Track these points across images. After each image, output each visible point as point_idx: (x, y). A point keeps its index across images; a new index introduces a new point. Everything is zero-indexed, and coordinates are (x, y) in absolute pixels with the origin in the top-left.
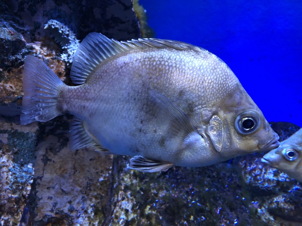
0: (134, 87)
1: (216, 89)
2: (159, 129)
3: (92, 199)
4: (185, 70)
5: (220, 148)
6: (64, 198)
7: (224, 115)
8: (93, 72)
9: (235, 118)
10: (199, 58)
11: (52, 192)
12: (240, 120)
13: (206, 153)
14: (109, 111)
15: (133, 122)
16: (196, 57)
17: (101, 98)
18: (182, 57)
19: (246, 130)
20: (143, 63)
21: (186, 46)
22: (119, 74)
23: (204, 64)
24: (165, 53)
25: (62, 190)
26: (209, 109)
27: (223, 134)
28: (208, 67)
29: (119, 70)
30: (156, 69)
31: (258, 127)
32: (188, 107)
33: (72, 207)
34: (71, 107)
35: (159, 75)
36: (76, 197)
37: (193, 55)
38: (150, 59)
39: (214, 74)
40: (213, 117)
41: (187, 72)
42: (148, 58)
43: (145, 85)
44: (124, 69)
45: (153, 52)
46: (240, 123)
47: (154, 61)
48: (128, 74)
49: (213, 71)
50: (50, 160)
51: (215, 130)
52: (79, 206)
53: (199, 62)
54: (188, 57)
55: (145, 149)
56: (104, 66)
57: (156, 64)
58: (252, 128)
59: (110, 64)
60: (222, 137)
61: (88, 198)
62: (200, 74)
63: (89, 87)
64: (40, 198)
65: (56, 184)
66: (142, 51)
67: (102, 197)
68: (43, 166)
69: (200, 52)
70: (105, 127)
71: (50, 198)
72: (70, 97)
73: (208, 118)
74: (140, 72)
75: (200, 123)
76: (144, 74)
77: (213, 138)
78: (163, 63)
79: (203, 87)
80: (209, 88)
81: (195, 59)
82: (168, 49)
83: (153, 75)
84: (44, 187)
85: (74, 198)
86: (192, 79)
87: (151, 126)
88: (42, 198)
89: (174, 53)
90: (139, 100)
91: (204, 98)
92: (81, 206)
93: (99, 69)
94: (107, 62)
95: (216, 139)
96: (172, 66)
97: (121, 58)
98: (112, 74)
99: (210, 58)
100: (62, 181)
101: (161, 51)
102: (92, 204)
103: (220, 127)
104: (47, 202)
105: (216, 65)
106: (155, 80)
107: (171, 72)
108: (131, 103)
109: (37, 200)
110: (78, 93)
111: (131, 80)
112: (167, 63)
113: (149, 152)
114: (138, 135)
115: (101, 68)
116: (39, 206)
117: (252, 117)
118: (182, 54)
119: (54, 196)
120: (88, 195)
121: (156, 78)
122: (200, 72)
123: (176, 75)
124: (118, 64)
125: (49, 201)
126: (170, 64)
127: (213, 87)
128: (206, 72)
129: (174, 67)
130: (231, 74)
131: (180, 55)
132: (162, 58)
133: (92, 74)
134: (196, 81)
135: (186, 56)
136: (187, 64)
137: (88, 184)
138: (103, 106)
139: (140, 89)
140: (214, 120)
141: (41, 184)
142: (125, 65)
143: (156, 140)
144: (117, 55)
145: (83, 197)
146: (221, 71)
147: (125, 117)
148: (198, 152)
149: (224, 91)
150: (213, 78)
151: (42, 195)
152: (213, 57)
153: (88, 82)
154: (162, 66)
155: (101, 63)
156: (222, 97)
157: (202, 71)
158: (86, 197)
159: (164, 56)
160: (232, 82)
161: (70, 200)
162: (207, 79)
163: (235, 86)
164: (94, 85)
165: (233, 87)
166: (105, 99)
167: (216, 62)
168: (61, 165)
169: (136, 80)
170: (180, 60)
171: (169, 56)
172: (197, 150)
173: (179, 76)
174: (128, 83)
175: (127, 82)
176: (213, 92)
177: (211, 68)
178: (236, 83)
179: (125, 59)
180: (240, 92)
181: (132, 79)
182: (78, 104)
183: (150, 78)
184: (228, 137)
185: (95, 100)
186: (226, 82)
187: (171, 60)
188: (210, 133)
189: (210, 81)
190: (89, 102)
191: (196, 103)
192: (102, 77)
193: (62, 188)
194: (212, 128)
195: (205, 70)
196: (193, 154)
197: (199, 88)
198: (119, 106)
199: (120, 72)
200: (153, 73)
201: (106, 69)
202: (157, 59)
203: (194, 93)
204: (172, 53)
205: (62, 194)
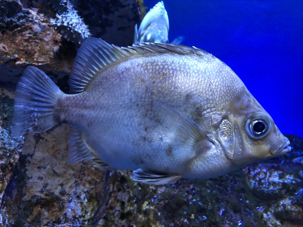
0: (136, 92)
1: (224, 91)
2: (165, 136)
3: (86, 184)
4: (190, 73)
5: (232, 155)
6: (55, 180)
7: (234, 118)
8: (93, 79)
9: (246, 122)
10: (203, 61)
11: (43, 172)
12: (251, 123)
13: (218, 161)
14: (109, 119)
15: (136, 130)
16: (200, 61)
17: (101, 105)
18: (185, 61)
19: (257, 134)
20: (145, 68)
21: (188, 50)
22: (121, 79)
23: (208, 67)
24: (168, 57)
25: (54, 171)
26: (218, 113)
27: (234, 139)
28: (213, 70)
29: (120, 76)
30: (159, 73)
31: (269, 130)
32: (196, 111)
33: (63, 190)
34: (69, 116)
35: (163, 79)
36: (69, 181)
37: (196, 59)
38: (152, 63)
39: (220, 77)
40: (223, 121)
41: (192, 75)
42: (151, 63)
43: (148, 90)
44: (125, 74)
45: (155, 57)
46: (251, 127)
47: (157, 65)
48: (129, 79)
49: (219, 73)
50: (43, 138)
51: (226, 135)
52: (71, 190)
53: (203, 65)
54: (192, 61)
55: (150, 160)
56: (104, 72)
57: (160, 68)
58: (263, 132)
59: (110, 70)
60: (233, 142)
61: (82, 183)
62: (206, 77)
63: (88, 95)
64: (30, 176)
65: (48, 164)
66: (143, 56)
67: (96, 183)
68: (35, 143)
69: (203, 56)
70: (105, 137)
71: (41, 178)
72: (68, 105)
73: (218, 123)
74: (143, 77)
75: (210, 129)
76: (147, 78)
77: (224, 143)
78: (166, 67)
79: (211, 90)
80: (216, 91)
81: (199, 63)
82: (170, 54)
83: (156, 79)
84: (34, 165)
85: (66, 181)
86: (199, 82)
87: (156, 133)
88: (31, 178)
89: (176, 57)
90: (142, 106)
91: (213, 101)
92: (74, 190)
93: (99, 76)
94: (107, 68)
95: (227, 145)
96: (176, 69)
97: (122, 64)
98: (113, 80)
99: (214, 61)
100: (54, 162)
101: (164, 55)
102: (85, 190)
103: (230, 132)
104: (37, 182)
105: (221, 68)
106: (160, 84)
107: (176, 75)
108: (133, 110)
109: (26, 178)
110: (76, 100)
111: (132, 85)
112: (170, 67)
113: (155, 163)
114: (142, 144)
115: (101, 75)
116: (29, 185)
117: (262, 120)
118: (185, 58)
119: (45, 177)
120: (81, 180)
121: (160, 82)
122: (206, 75)
123: (181, 79)
124: (118, 70)
125: (38, 181)
126: (174, 68)
127: (221, 89)
128: (212, 75)
129: (178, 70)
130: (236, 77)
131: (183, 59)
132: (165, 62)
133: (92, 81)
134: (202, 84)
135: (190, 60)
136: (192, 67)
137: (81, 168)
138: (103, 114)
139: (143, 94)
140: (224, 124)
141: (32, 162)
142: (127, 71)
143: (163, 149)
144: (118, 61)
145: (76, 181)
146: (227, 74)
147: (127, 125)
148: (209, 160)
149: (232, 93)
150: (219, 81)
151: (32, 174)
152: (216, 60)
153: (87, 89)
154: (166, 70)
155: (101, 70)
156: (231, 100)
157: (208, 74)
158: (79, 182)
159: (167, 60)
160: (238, 85)
161: (62, 183)
162: (214, 81)
163: (242, 89)
164: (93, 92)
165: (240, 90)
166: (105, 107)
167: (220, 65)
168: (53, 145)
169: (138, 85)
170: (183, 64)
171: (172, 60)
172: (208, 158)
173: (184, 80)
174: (130, 89)
175: (128, 87)
176: (221, 95)
177: (216, 71)
178: (242, 86)
179: (126, 65)
180: (247, 95)
181: (134, 84)
182: (76, 113)
183: (154, 82)
184: (240, 142)
185: (94, 108)
186: (233, 85)
187: (174, 63)
188: (220, 138)
189: (217, 84)
190: (88, 110)
191: (204, 106)
192: (101, 84)
193: (54, 169)
194: (223, 133)
195: (211, 73)
196: (203, 163)
197: (206, 91)
198: (120, 114)
199: (121, 78)
200: (156, 78)
201: (106, 75)
202: (159, 63)
203: (202, 96)
204: (174, 57)
205: (53, 176)
